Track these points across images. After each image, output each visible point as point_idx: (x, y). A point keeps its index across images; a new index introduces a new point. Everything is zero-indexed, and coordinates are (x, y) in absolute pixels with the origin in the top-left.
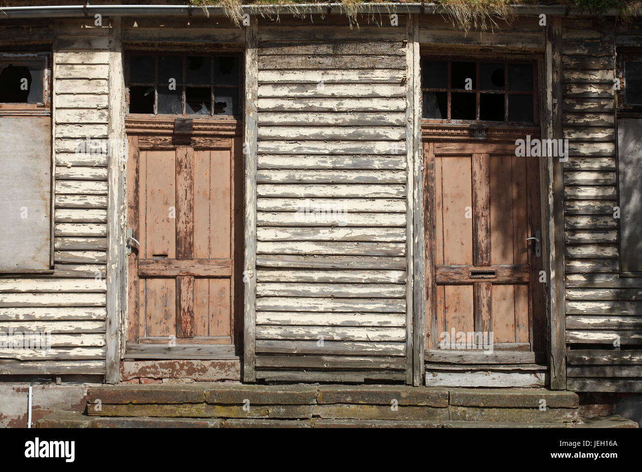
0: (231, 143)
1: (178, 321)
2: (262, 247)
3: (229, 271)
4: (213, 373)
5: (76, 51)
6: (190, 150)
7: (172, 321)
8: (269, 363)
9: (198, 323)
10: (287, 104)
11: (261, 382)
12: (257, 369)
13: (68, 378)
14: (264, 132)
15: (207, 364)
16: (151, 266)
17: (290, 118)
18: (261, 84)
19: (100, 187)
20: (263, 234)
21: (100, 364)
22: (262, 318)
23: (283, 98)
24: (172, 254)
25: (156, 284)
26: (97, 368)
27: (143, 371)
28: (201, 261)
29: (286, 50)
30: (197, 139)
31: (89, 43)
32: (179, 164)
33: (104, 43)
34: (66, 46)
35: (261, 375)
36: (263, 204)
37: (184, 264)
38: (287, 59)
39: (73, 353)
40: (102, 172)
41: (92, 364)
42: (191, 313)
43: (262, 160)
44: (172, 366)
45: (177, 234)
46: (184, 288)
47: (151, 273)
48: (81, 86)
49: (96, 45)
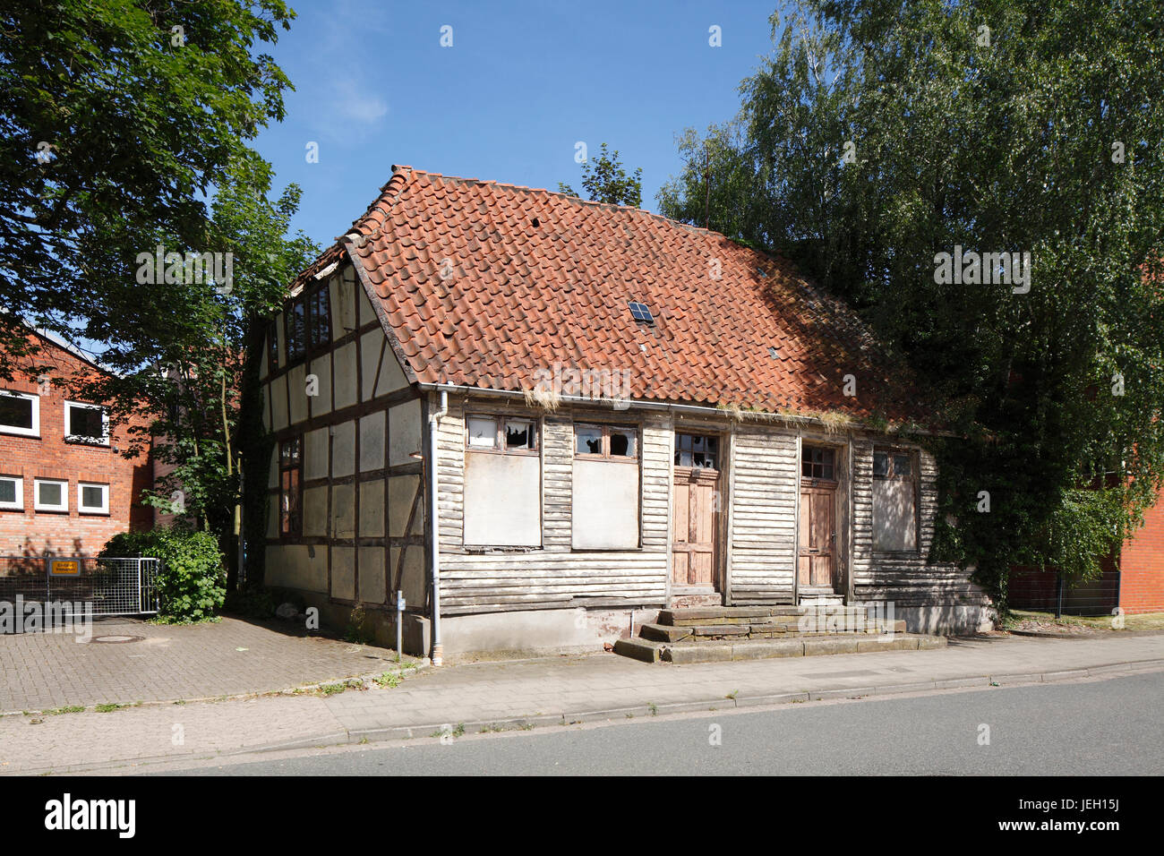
0: (712, 483)
1: (689, 575)
2: (736, 537)
3: (711, 549)
4: (710, 602)
5: (654, 429)
6: (696, 485)
7: (686, 576)
8: (738, 596)
9: (697, 576)
10: (748, 465)
11: (734, 605)
12: (732, 599)
13: (647, 606)
14: (738, 478)
15: (707, 597)
16: (679, 547)
17: (749, 472)
18: (737, 453)
19: (664, 504)
20: (737, 530)
21: (663, 598)
22: (735, 573)
23: (748, 461)
24: (686, 541)
25: (679, 556)
26: (662, 601)
27: (680, 602)
28: (700, 544)
29: (748, 436)
30: (699, 480)
31: (660, 425)
32: (690, 493)
33: (667, 425)
34: (649, 425)
35: (734, 602)
36: (737, 515)
37: (693, 546)
38: (748, 441)
39: (651, 593)
40: (665, 496)
41: (660, 599)
42: (695, 571)
43: (737, 493)
44: (692, 598)
45: (689, 529)
46: (692, 557)
47: (678, 550)
48: (656, 449)
49: (663, 426)
